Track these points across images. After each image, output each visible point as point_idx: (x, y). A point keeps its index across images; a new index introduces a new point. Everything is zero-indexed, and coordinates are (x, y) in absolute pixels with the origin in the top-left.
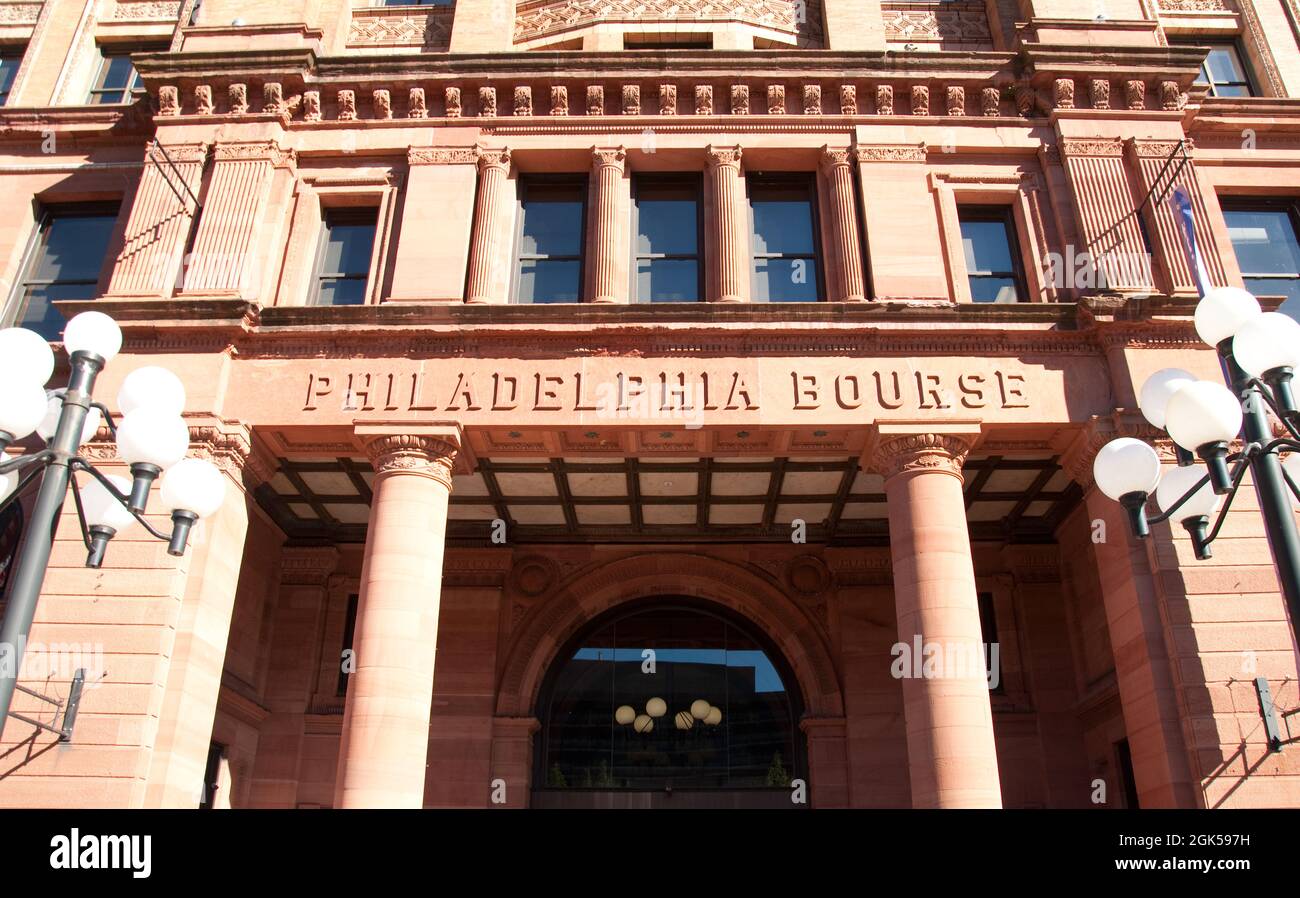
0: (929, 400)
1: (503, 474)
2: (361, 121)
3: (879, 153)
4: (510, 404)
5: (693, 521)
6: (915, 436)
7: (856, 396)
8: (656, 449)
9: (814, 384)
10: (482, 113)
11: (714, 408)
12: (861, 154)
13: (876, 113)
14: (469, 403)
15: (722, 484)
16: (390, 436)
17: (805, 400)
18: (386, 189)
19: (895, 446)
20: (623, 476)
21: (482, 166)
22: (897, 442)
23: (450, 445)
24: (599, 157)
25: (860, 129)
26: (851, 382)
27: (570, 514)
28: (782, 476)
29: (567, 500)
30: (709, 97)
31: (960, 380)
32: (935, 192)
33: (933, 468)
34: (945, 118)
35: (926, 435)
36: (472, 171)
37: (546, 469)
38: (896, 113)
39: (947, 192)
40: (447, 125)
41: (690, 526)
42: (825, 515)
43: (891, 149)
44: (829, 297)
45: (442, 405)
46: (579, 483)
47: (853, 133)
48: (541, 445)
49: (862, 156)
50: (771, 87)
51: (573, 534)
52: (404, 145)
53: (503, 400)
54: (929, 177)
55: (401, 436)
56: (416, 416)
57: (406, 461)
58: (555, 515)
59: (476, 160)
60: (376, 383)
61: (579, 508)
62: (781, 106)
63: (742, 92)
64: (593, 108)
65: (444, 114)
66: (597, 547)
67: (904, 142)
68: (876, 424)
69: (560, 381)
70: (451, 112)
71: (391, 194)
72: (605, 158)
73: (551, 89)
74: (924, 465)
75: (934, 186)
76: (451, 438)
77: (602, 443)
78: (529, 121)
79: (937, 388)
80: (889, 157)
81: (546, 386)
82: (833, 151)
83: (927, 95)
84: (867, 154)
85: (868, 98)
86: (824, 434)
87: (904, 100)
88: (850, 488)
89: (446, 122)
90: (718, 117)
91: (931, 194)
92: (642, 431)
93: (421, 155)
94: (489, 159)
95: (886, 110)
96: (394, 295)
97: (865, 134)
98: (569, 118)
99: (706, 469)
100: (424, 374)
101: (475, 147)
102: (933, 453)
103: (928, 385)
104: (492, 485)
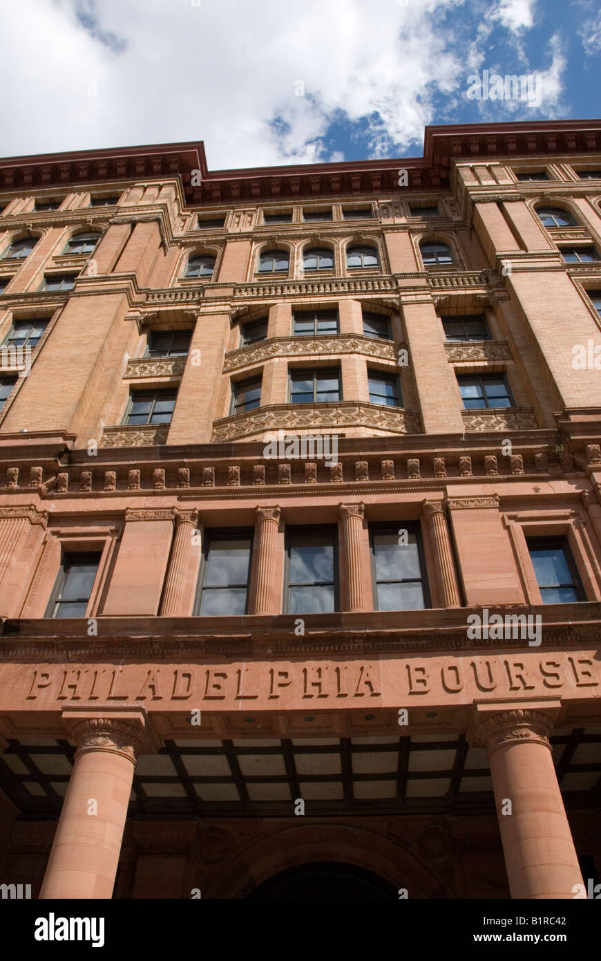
0: (517, 682)
1: (187, 756)
2: (95, 492)
3: (465, 503)
4: (186, 694)
5: (341, 797)
6: (508, 712)
7: (458, 682)
8: (301, 731)
9: (424, 673)
10: (180, 485)
11: (345, 695)
12: (451, 504)
13: (460, 476)
14: (154, 693)
15: (361, 763)
16: (89, 719)
17: (418, 687)
18: (108, 539)
19: (492, 721)
20: (280, 757)
21: (177, 522)
22: (493, 717)
23: (137, 728)
24: (261, 513)
25: (449, 488)
26: (453, 672)
27: (242, 791)
28: (408, 755)
29: (238, 778)
30: (339, 470)
31: (541, 666)
32: (507, 528)
33: (525, 738)
34: (510, 476)
35: (516, 710)
36: (170, 525)
37: (220, 752)
38: (474, 475)
39: (517, 527)
40: (154, 494)
41: (338, 801)
42: (446, 789)
43: (473, 499)
44: (433, 606)
45: (132, 697)
46: (248, 764)
47: (445, 490)
48: (211, 728)
49: (452, 505)
50: (384, 462)
51: (245, 809)
52: (123, 508)
53: (180, 692)
54: (503, 519)
55: (98, 719)
56: (112, 704)
57: (100, 740)
58: (229, 792)
59: (173, 517)
60: (84, 678)
61: (249, 786)
62: (392, 474)
63: (363, 465)
64: (257, 480)
65: (154, 487)
66: (265, 820)
67: (482, 494)
68: (476, 703)
69: (224, 676)
70: (157, 485)
71: (112, 542)
72: (266, 515)
73: (228, 469)
74: (518, 737)
75: (507, 524)
76: (137, 721)
77: (259, 726)
78: (212, 490)
79: (523, 673)
80: (472, 505)
81: (215, 680)
82: (430, 503)
83: (496, 461)
84: (455, 504)
85: (453, 465)
86: (435, 715)
87: (479, 465)
88: (463, 764)
89: (154, 492)
90: (346, 483)
91: (506, 531)
92: (290, 715)
93: (135, 514)
94: (183, 516)
95: (467, 473)
96: (105, 612)
97: (453, 490)
98: (240, 487)
99: (346, 749)
100: (122, 671)
101: (173, 508)
102: (524, 727)
103: (515, 671)
104: (179, 766)
